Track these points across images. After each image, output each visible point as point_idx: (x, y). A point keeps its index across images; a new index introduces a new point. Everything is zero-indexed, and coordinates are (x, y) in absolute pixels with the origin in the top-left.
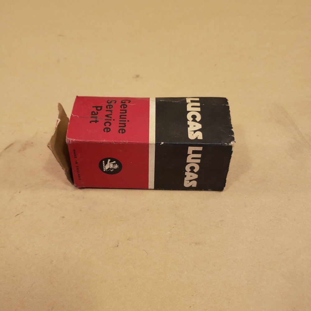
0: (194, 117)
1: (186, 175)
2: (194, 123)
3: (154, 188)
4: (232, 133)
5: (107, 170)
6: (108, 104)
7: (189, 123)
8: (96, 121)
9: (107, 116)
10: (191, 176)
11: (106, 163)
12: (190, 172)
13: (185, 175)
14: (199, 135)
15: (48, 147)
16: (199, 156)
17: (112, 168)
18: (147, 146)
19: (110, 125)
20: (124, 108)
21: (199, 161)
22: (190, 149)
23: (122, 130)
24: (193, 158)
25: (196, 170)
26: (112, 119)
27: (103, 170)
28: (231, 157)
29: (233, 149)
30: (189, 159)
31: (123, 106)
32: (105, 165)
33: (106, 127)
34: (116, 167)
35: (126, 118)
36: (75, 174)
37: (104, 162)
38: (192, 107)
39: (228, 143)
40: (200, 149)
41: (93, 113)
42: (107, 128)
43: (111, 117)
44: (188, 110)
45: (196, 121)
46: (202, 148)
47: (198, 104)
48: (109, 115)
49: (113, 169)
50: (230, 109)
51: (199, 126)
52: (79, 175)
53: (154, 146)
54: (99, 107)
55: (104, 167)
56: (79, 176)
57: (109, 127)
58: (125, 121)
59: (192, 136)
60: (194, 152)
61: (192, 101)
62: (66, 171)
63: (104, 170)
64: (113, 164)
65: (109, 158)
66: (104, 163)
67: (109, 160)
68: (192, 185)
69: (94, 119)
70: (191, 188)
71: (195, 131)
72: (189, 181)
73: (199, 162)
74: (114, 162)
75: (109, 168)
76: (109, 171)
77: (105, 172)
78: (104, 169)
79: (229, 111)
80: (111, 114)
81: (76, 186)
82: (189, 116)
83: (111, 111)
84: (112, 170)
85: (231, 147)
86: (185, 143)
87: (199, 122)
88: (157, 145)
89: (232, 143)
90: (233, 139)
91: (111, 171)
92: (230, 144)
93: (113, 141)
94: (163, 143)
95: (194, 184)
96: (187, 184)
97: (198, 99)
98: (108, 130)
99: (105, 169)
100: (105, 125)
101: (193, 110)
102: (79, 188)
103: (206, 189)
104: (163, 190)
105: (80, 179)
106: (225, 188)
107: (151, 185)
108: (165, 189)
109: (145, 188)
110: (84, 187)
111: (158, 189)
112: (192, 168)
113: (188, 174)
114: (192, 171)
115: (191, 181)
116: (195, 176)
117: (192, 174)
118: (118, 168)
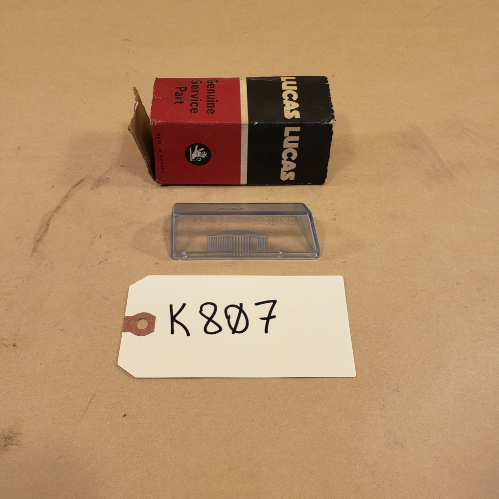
0: (290, 96)
1: (283, 165)
2: (290, 102)
3: (246, 183)
4: (333, 111)
6: (193, 84)
7: (284, 102)
8: (181, 102)
9: (193, 96)
10: (288, 166)
11: (193, 151)
12: (287, 160)
13: (282, 164)
14: (297, 115)
15: (129, 130)
16: (297, 138)
17: (200, 157)
18: (239, 126)
19: (196, 106)
20: (211, 87)
21: (296, 145)
22: (288, 130)
23: (211, 110)
24: (290, 142)
25: (293, 158)
26: (199, 99)
27: (190, 159)
28: (331, 139)
29: (334, 129)
30: (286, 144)
31: (209, 86)
32: (192, 153)
33: (192, 107)
34: (205, 155)
35: (214, 98)
36: (157, 166)
37: (190, 148)
38: (288, 85)
39: (328, 122)
40: (298, 129)
41: (177, 94)
42: (194, 109)
43: (197, 98)
44: (283, 89)
45: (293, 100)
46: (299, 128)
47: (295, 83)
48: (195, 95)
49: (202, 158)
50: (330, 88)
51: (297, 105)
52: (162, 166)
53: (247, 126)
54: (183, 87)
55: (191, 156)
56: (163, 168)
57: (196, 108)
58: (214, 101)
59: (288, 115)
60: (292, 134)
61: (287, 80)
62: (147, 161)
63: (191, 160)
64: (201, 151)
65: (197, 144)
66: (191, 151)
67: (197, 147)
68: (289, 178)
69: (179, 100)
70: (288, 183)
71: (291, 111)
72: (286, 172)
73: (297, 147)
74: (203, 149)
75: (196, 158)
76: (196, 162)
77: (192, 162)
78: (191, 158)
79: (329, 90)
80: (198, 95)
81: (158, 182)
82: (285, 95)
83: (197, 91)
84: (199, 159)
85: (331, 126)
86: (281, 123)
87: (296, 101)
88: (251, 126)
89: (332, 121)
90: (333, 117)
91: (199, 161)
92: (330, 123)
93: (201, 122)
94: (256, 123)
95: (292, 176)
96: (284, 177)
97: (294, 78)
98: (195, 110)
100: (192, 106)
101: (289, 89)
102: (162, 186)
103: (305, 183)
104: (256, 185)
105: (163, 172)
106: (326, 180)
107: (244, 179)
108: (259, 185)
109: (237, 184)
110: (168, 183)
111: (251, 184)
112: (290, 155)
113: (285, 163)
114: (289, 159)
115: (288, 172)
116: (293, 166)
117: (290, 163)
118: (206, 157)
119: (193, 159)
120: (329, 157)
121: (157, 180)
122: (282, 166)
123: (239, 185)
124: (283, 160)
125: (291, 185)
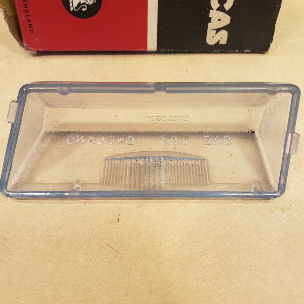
1: (211, 18)
3: (156, 51)
10: (219, 20)
12: (218, 9)
13: (210, 16)
17: (84, 4)
25: (228, 6)
27: (70, 7)
36: (23, 19)
49: (87, 5)
52: (29, 21)
55: (70, 1)
56: (30, 23)
63: (72, 9)
68: (219, 41)
70: (218, 49)
72: (215, 31)
75: (79, 4)
76: (79, 13)
77: (73, 13)
78: (71, 5)
81: (27, 49)
84: (84, 7)
91: (84, 10)
95: (223, 37)
96: (212, 39)
99: (73, 6)
102: (34, 55)
103: (241, 51)
104: (170, 53)
105: (32, 31)
106: (272, 45)
107: (152, 43)
108: (175, 52)
109: (142, 50)
110: (41, 49)
111: (163, 50)
113: (214, 14)
114: (221, 9)
115: (218, 30)
116: (226, 20)
117: (221, 14)
118: (95, 3)
119: (75, 6)
120: (280, 6)
121: (25, 45)
122: (209, 20)
123: (145, 52)
124: (212, 9)
125: (221, 52)
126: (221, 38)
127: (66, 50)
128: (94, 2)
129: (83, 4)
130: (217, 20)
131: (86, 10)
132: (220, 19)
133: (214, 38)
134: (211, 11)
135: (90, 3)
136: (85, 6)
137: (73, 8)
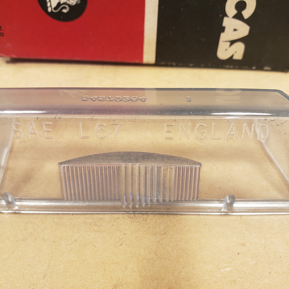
3: (153, 61)
5: (56, 8)
10: (235, 30)
12: (234, 17)
13: (223, 25)
17: (65, 4)
25: (247, 13)
27: (47, 8)
49: (69, 5)
63: (49, 10)
68: (232, 56)
72: (229, 43)
75: (59, 4)
76: (59, 13)
77: (52, 14)
78: (49, 4)
84: (65, 8)
91: (65, 11)
95: (238, 51)
96: (224, 52)
99: (51, 6)
102: (8, 62)
103: (260, 68)
104: (172, 66)
107: (149, 54)
108: (177, 66)
109: (137, 61)
110: (14, 56)
111: (163, 63)
112: (241, 6)
113: (229, 23)
114: (239, 16)
115: (232, 42)
116: (244, 30)
117: (239, 24)
118: (79, 3)
119: (53, 6)
122: (223, 29)
123: (141, 65)
124: (227, 16)
125: (234, 68)
126: (236, 52)
127: (44, 58)
128: (77, 3)
129: (63, 4)
130: (233, 29)
131: (68, 12)
132: (236, 28)
133: (227, 51)
134: (225, 19)
135: (72, 3)
136: (67, 6)
137: (52, 8)
